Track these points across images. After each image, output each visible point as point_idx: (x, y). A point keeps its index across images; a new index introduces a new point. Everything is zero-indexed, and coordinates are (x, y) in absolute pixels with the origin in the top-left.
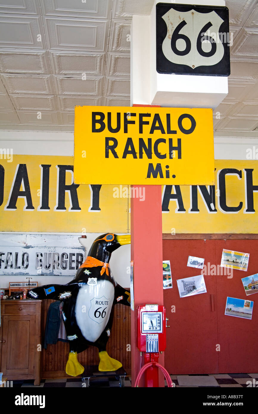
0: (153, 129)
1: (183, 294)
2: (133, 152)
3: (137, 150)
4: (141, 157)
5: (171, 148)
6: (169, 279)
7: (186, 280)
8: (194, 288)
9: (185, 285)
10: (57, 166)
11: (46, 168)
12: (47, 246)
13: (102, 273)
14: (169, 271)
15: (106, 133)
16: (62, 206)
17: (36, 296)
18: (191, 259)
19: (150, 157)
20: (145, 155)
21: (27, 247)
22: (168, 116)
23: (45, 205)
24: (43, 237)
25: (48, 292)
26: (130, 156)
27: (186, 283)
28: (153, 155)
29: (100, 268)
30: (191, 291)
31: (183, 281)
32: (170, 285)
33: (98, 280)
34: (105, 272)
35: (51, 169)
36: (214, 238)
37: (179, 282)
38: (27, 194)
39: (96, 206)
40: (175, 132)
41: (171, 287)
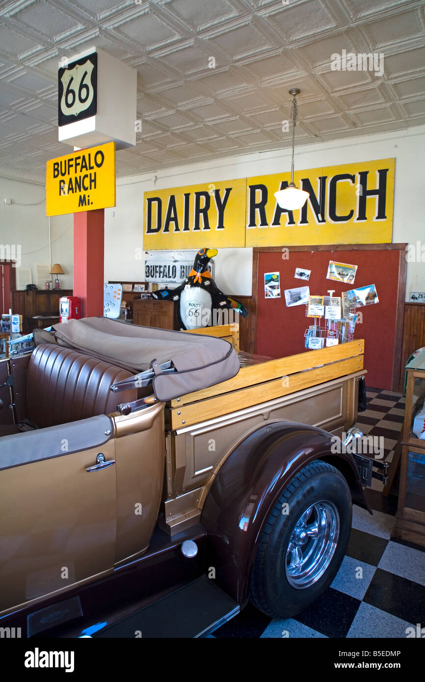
0: (82, 167)
1: (290, 303)
2: (72, 189)
3: (74, 187)
4: (76, 192)
5: (91, 181)
6: (278, 288)
7: (293, 290)
8: (300, 298)
9: (291, 296)
10: (194, 194)
11: (187, 196)
12: (188, 260)
13: (195, 281)
14: (278, 281)
15: (60, 177)
16: (197, 227)
17: (156, 297)
18: (298, 270)
19: (80, 191)
20: (78, 190)
21: (175, 261)
22: (89, 155)
23: (187, 228)
24: (185, 253)
25: (165, 294)
26: (71, 191)
27: (293, 294)
28: (82, 189)
29: (195, 276)
30: (297, 301)
31: (290, 292)
32: (278, 295)
33: (191, 287)
34: (198, 280)
35: (190, 196)
36: (321, 249)
37: (287, 292)
38: (175, 219)
39: (221, 226)
40: (92, 168)
41: (280, 297)
